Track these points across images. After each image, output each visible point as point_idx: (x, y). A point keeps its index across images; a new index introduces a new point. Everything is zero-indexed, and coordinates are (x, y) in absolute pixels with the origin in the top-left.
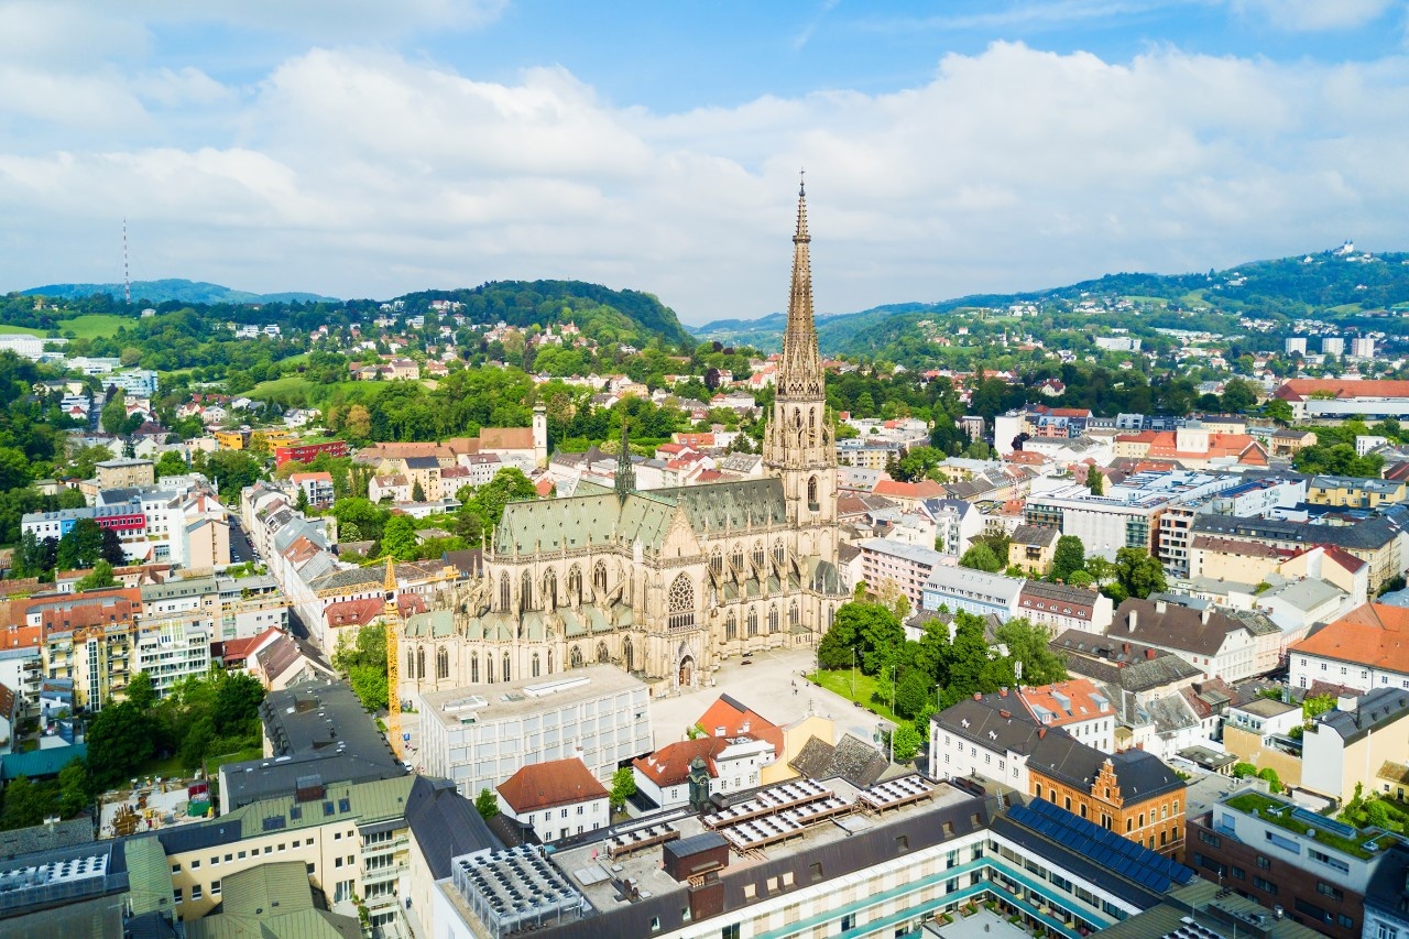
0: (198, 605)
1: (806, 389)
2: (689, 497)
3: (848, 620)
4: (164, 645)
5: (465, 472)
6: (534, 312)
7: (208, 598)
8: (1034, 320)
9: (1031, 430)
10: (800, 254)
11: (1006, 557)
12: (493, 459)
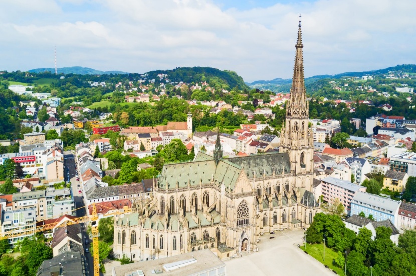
0: (37, 203)
1: (301, 114)
2: (247, 162)
3: (320, 222)
4: (15, 224)
5: (161, 140)
6: (193, 78)
7: (41, 200)
8: (372, 81)
9: (381, 125)
10: (299, 53)
11: (382, 184)
12: (172, 134)
